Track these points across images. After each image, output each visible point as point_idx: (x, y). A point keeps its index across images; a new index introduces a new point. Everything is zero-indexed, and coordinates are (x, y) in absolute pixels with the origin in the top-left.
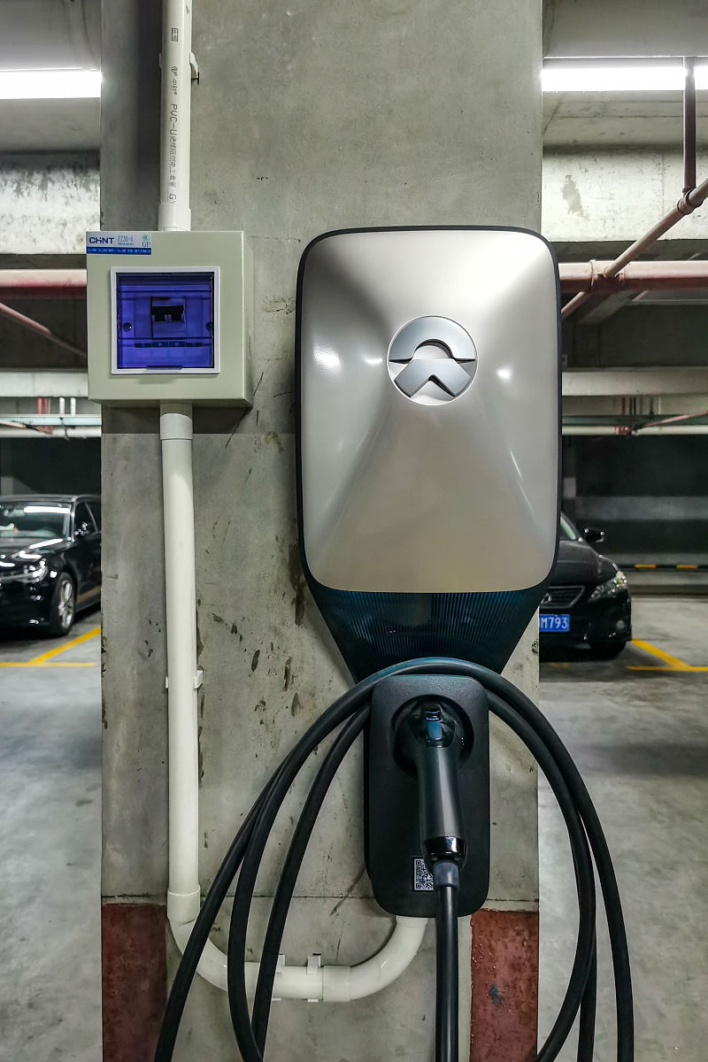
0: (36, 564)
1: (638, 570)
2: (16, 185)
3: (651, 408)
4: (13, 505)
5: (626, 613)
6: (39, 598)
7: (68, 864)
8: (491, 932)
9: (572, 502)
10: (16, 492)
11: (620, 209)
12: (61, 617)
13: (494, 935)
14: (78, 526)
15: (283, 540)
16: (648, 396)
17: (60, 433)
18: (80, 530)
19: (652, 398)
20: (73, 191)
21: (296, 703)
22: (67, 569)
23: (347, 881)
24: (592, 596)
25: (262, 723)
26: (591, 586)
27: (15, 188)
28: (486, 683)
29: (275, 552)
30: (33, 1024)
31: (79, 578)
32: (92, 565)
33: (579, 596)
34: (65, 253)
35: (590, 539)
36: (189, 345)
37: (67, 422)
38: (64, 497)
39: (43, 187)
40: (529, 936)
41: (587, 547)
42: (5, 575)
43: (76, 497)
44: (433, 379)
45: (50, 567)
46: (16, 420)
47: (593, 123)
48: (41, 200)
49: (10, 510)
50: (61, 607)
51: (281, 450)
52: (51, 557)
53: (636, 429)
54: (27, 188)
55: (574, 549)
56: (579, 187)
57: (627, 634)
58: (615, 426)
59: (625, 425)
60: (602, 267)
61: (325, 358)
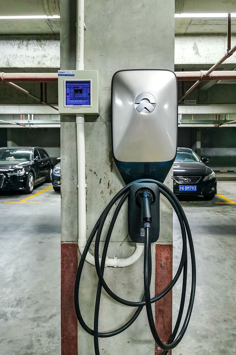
0: (21, 169)
1: (221, 173)
2: (18, 45)
3: (225, 118)
4: (13, 150)
5: (215, 185)
6: (22, 181)
7: (37, 260)
8: (161, 250)
9: (199, 149)
10: (13, 146)
11: (211, 54)
12: (30, 187)
13: (161, 251)
14: (35, 157)
15: (108, 150)
16: (224, 114)
17: (28, 126)
18: (35, 159)
19: (226, 115)
20: (36, 47)
21: (111, 192)
22: (31, 171)
23: (124, 238)
24: (204, 179)
25: (102, 197)
26: (204, 176)
27: (18, 46)
28: (159, 185)
29: (105, 153)
30: (29, 303)
31: (35, 175)
32: (39, 170)
33: (200, 179)
34: (34, 67)
35: (204, 161)
36: (84, 99)
37: (30, 122)
38: (30, 148)
39: (27, 46)
40: (170, 251)
41: (203, 164)
42: (11, 173)
43: (34, 148)
44: (145, 108)
45: (26, 170)
46: (13, 122)
47: (202, 26)
48: (26, 50)
49: (12, 152)
50: (30, 184)
51: (107, 126)
52: (26, 167)
53: (220, 125)
54: (22, 46)
55: (198, 164)
56: (198, 46)
57: (215, 192)
58: (213, 124)
59: (217, 124)
60: (204, 73)
61: (118, 102)
